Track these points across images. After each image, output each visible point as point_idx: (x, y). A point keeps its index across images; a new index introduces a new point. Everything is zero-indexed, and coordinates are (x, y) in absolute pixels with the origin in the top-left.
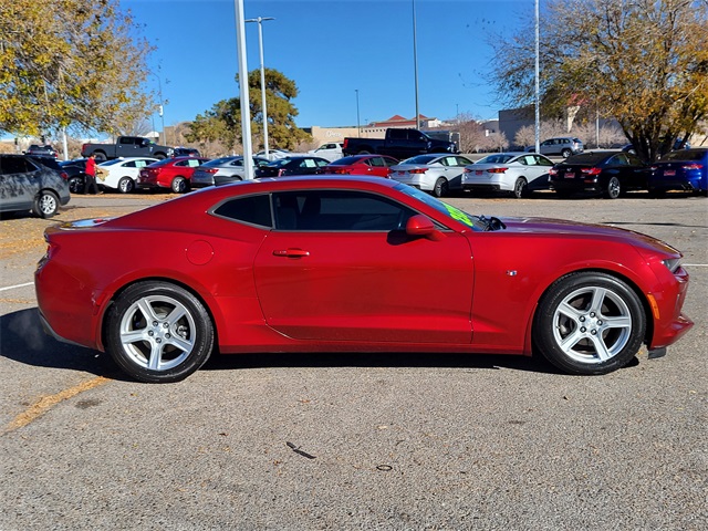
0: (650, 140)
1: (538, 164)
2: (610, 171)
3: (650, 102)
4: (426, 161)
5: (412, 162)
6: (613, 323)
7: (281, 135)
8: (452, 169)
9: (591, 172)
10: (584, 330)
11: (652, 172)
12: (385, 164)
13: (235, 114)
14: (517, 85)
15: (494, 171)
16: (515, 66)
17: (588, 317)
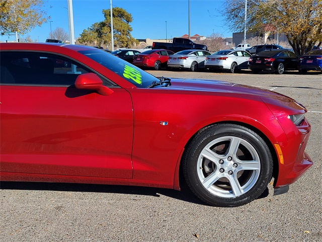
0: (301, 46)
1: (243, 56)
2: (279, 60)
3: (302, 26)
4: (187, 53)
5: (181, 54)
6: (246, 166)
7: (124, 40)
8: (201, 58)
9: (269, 60)
10: (222, 170)
11: (300, 60)
12: (168, 54)
13: (102, 29)
14: (236, 16)
15: (221, 59)
16: (235, 7)
17: (226, 160)
